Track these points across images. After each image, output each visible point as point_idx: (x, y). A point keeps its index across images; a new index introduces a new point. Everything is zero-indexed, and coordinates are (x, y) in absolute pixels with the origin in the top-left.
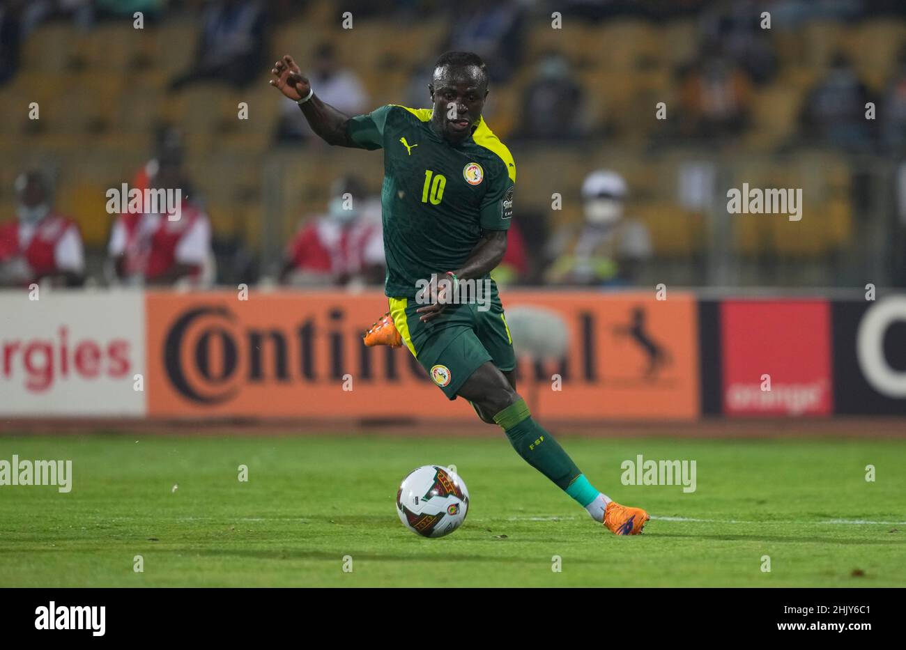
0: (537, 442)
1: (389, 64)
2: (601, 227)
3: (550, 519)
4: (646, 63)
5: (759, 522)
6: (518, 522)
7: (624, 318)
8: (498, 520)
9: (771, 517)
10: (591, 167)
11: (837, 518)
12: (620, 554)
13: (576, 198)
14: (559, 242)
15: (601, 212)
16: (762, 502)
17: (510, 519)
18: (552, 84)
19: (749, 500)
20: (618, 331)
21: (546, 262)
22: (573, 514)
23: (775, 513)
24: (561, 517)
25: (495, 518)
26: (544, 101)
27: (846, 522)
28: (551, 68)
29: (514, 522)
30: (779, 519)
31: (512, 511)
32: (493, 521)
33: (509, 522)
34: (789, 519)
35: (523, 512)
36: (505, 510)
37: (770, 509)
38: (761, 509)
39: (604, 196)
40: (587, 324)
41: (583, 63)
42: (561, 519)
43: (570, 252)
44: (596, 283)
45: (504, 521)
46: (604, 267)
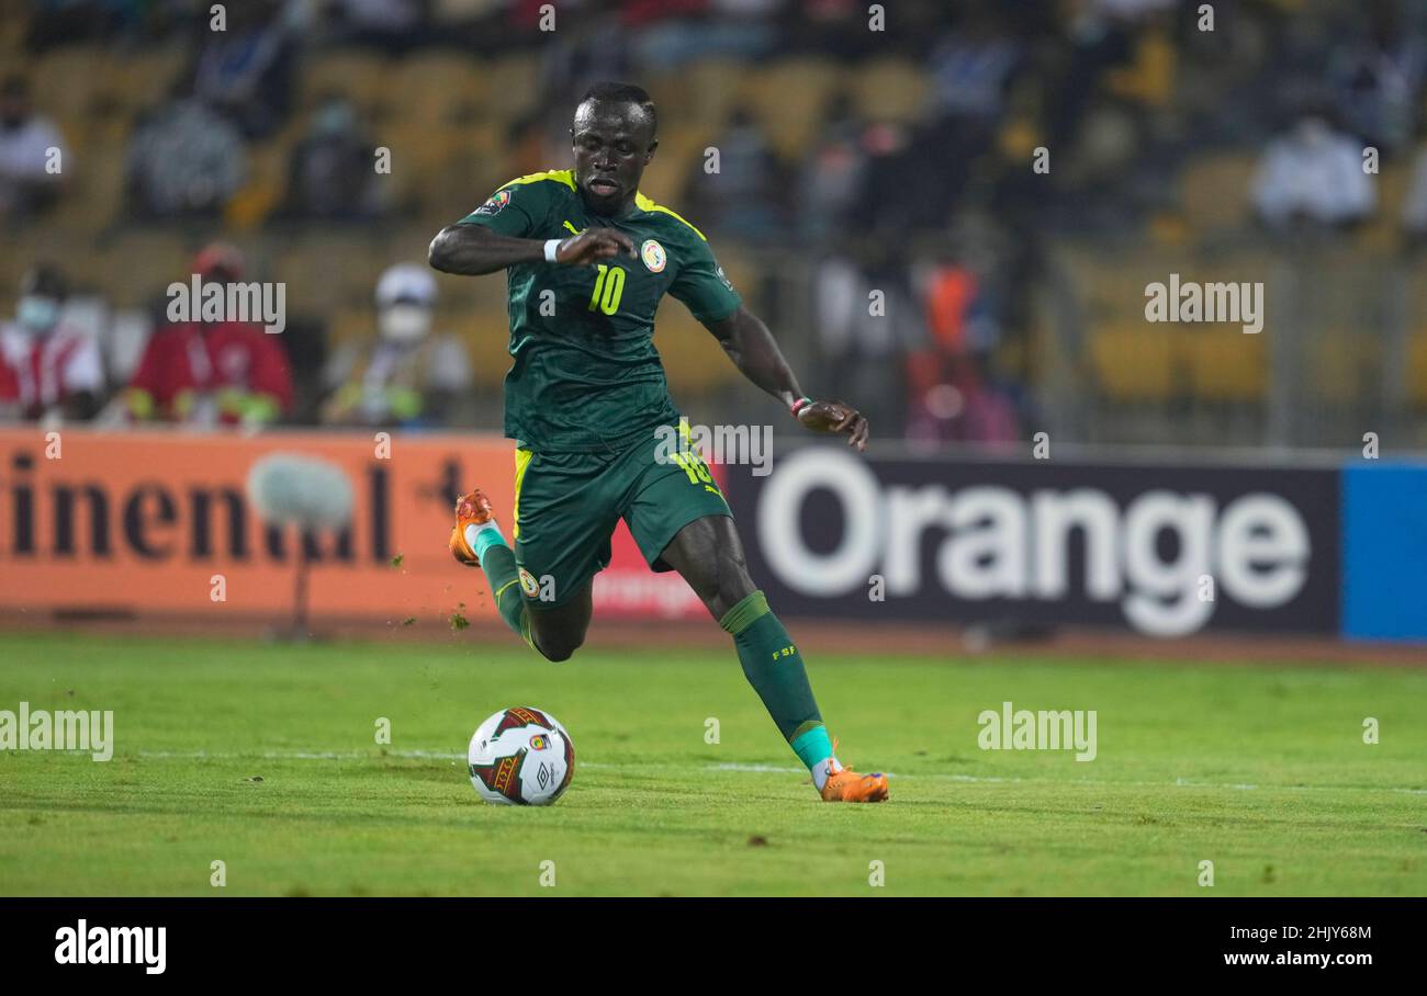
0: (785, 652)
1: (104, 108)
2: (400, 346)
3: (323, 755)
4: (467, 115)
5: (619, 766)
6: (277, 759)
7: (432, 474)
8: (250, 757)
9: (635, 759)
10: (386, 260)
11: (729, 761)
12: (422, 807)
13: (368, 303)
14: (340, 365)
15: (403, 323)
16: (623, 738)
17: (267, 755)
18: (335, 141)
19: (604, 735)
20: (423, 492)
21: (324, 394)
22: (356, 750)
23: (641, 753)
24: (339, 753)
25: (244, 753)
26: (320, 166)
27: (742, 767)
28: (332, 120)
29: (272, 759)
30: (647, 763)
31: (270, 744)
32: (243, 757)
33: (265, 759)
34: (662, 762)
35: (285, 745)
36: (259, 743)
37: (635, 747)
38: (622, 748)
39: (405, 301)
40: (379, 480)
41: (378, 114)
42: (339, 757)
43: (358, 378)
44: (392, 423)
45: (258, 758)
46: (404, 401)
